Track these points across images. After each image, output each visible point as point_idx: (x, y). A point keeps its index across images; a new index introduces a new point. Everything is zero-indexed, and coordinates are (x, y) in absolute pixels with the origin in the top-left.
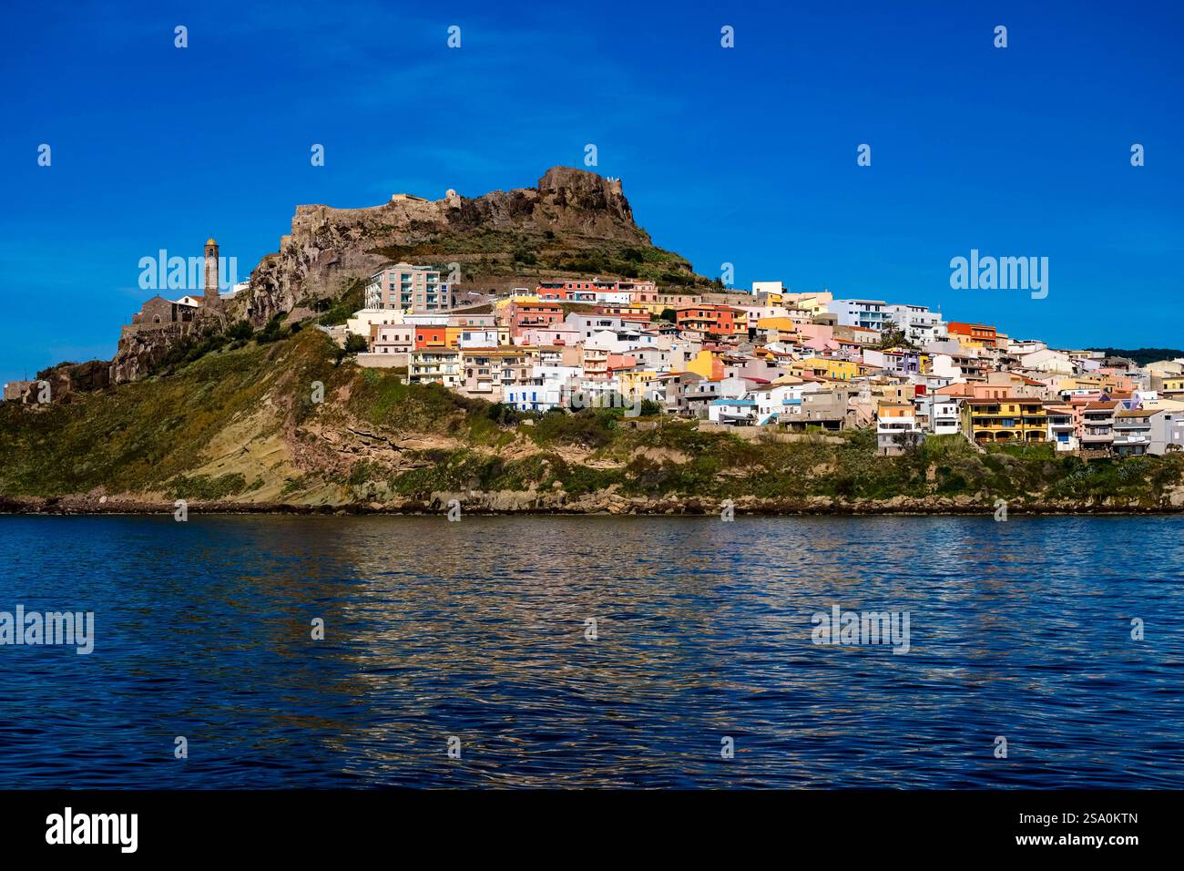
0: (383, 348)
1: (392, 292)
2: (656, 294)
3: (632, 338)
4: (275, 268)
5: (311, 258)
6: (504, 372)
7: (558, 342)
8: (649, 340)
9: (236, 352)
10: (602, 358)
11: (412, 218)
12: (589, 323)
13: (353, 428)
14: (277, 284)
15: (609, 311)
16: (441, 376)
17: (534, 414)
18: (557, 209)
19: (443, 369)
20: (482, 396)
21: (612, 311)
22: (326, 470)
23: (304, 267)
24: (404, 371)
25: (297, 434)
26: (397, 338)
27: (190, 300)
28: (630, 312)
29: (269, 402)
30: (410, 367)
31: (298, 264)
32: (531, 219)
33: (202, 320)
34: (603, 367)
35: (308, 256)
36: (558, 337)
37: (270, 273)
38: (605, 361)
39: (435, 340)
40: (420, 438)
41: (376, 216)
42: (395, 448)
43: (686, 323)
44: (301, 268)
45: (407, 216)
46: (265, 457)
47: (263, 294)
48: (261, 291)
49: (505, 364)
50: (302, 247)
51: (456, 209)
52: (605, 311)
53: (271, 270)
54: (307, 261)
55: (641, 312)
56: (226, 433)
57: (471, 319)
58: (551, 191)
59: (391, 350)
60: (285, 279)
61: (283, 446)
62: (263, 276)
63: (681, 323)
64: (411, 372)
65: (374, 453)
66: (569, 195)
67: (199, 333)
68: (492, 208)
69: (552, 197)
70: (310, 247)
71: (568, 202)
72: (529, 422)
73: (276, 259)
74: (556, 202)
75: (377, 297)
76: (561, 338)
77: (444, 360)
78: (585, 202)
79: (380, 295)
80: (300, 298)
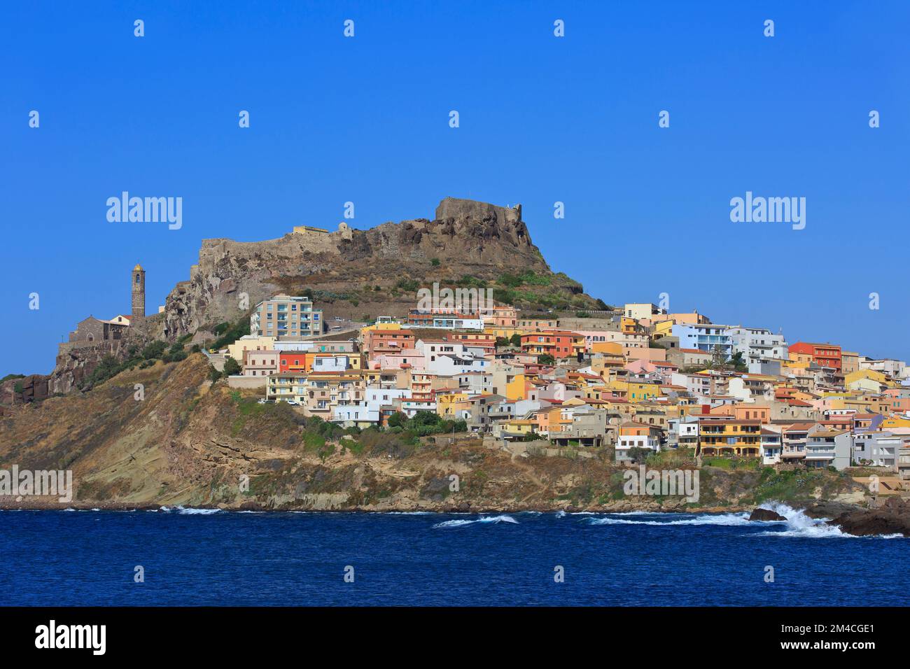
0: (252, 371)
1: (269, 321)
2: (515, 319)
3: (468, 363)
4: (185, 295)
5: (214, 286)
6: (340, 394)
7: (405, 365)
8: (482, 364)
9: (144, 370)
10: (428, 382)
11: (305, 250)
12: (433, 349)
13: (214, 440)
14: (186, 309)
15: (457, 338)
16: (293, 397)
17: (355, 431)
18: (445, 238)
19: (295, 390)
20: (317, 414)
21: (460, 337)
22: (193, 475)
23: (208, 295)
24: (262, 391)
25: (173, 445)
26: (264, 362)
27: (123, 319)
28: (477, 338)
29: (154, 418)
30: (268, 389)
31: (204, 291)
32: (418, 248)
33: (127, 339)
34: (427, 390)
35: (211, 285)
36: (405, 361)
37: (180, 299)
38: (429, 384)
39: (297, 364)
40: (264, 450)
41: (272, 249)
42: (247, 459)
43: (528, 348)
44: (206, 295)
45: (301, 248)
46: (147, 465)
47: (174, 318)
48: (173, 315)
49: (341, 387)
50: (207, 276)
51: (347, 241)
52: (454, 337)
53: (181, 296)
54: (210, 289)
55: (487, 338)
56: (119, 443)
57: (333, 345)
58: (440, 222)
59: (259, 373)
60: (193, 303)
61: (162, 455)
62: (175, 301)
63: (524, 347)
64: (269, 393)
65: (230, 461)
66: (457, 224)
67: (124, 351)
68: (382, 238)
69: (440, 227)
70: (213, 276)
71: (456, 230)
72: (348, 437)
73: (186, 287)
74: (444, 232)
75: (257, 325)
76: (407, 362)
77: (296, 383)
78: (474, 231)
79: (259, 323)
80: (204, 322)
